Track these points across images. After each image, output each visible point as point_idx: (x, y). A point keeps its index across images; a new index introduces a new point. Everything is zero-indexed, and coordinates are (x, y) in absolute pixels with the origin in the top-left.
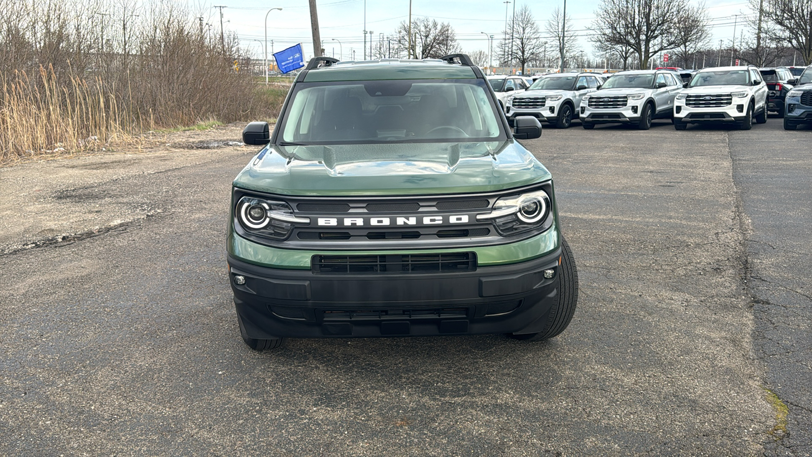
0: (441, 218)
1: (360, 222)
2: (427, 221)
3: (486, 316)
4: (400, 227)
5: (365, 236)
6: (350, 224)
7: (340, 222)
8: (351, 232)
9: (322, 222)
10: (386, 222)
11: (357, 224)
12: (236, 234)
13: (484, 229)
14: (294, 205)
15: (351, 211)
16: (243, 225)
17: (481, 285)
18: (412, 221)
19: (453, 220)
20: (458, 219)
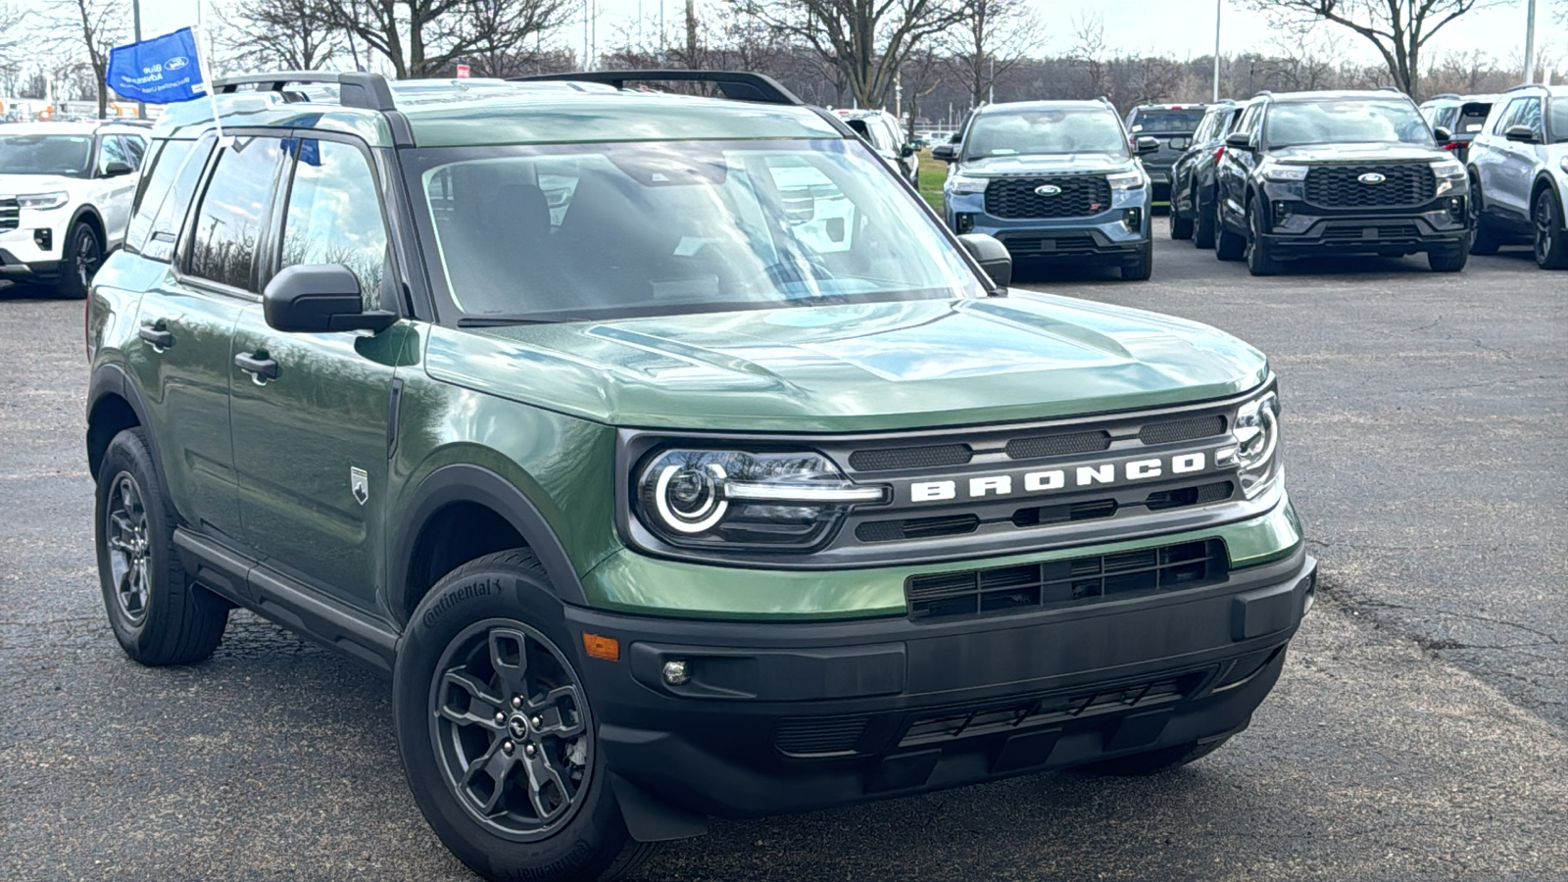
0: (1157, 462)
1: (1003, 485)
2: (1133, 472)
3: (1215, 691)
5: (1008, 519)
6: (983, 493)
7: (962, 488)
8: (981, 513)
9: (921, 492)
10: (1057, 480)
11: (998, 492)
12: (627, 554)
13: (1224, 484)
14: (843, 457)
15: (976, 459)
16: (657, 527)
17: (1238, 610)
18: (1107, 475)
19: (1179, 466)
20: (1188, 462)
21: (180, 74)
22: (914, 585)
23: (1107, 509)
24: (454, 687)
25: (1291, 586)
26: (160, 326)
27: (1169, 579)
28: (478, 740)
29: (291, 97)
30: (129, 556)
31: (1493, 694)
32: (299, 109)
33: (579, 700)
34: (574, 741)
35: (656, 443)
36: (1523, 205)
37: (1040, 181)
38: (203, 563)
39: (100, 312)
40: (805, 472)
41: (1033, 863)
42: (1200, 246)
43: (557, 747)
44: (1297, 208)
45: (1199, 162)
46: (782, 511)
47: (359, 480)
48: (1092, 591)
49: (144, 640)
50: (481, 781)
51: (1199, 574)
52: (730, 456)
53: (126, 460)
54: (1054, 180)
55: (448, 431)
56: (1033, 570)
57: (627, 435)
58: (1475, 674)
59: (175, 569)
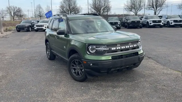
1: (120, 48)
2: (131, 46)
4: (127, 48)
5: (120, 51)
7: (116, 48)
8: (118, 50)
9: (113, 49)
10: (124, 47)
12: (87, 55)
13: (138, 47)
14: (106, 46)
15: (117, 46)
16: (90, 52)
17: (139, 58)
18: (128, 47)
19: (134, 46)
20: (135, 45)
21: (50, 14)
22: (112, 57)
23: (128, 50)
24: (72, 65)
25: (143, 56)
26: (50, 34)
27: (133, 56)
28: (75, 69)
29: (59, 16)
30: (48, 52)
31: (155, 62)
32: (60, 17)
33: (83, 66)
34: (82, 69)
35: (89, 45)
36: (146, 24)
37: (113, 22)
38: (54, 53)
39: (46, 33)
40: (103, 47)
41: (122, 79)
42: (123, 27)
43: (81, 70)
44: (131, 24)
45: (123, 21)
46: (101, 51)
47: (65, 47)
48: (127, 57)
49: (50, 58)
50: (75, 73)
51: (136, 55)
52: (96, 46)
53: (48, 44)
54: (114, 22)
55: (72, 43)
56: (122, 55)
57: (87, 44)
58: (153, 60)
59: (52, 53)
